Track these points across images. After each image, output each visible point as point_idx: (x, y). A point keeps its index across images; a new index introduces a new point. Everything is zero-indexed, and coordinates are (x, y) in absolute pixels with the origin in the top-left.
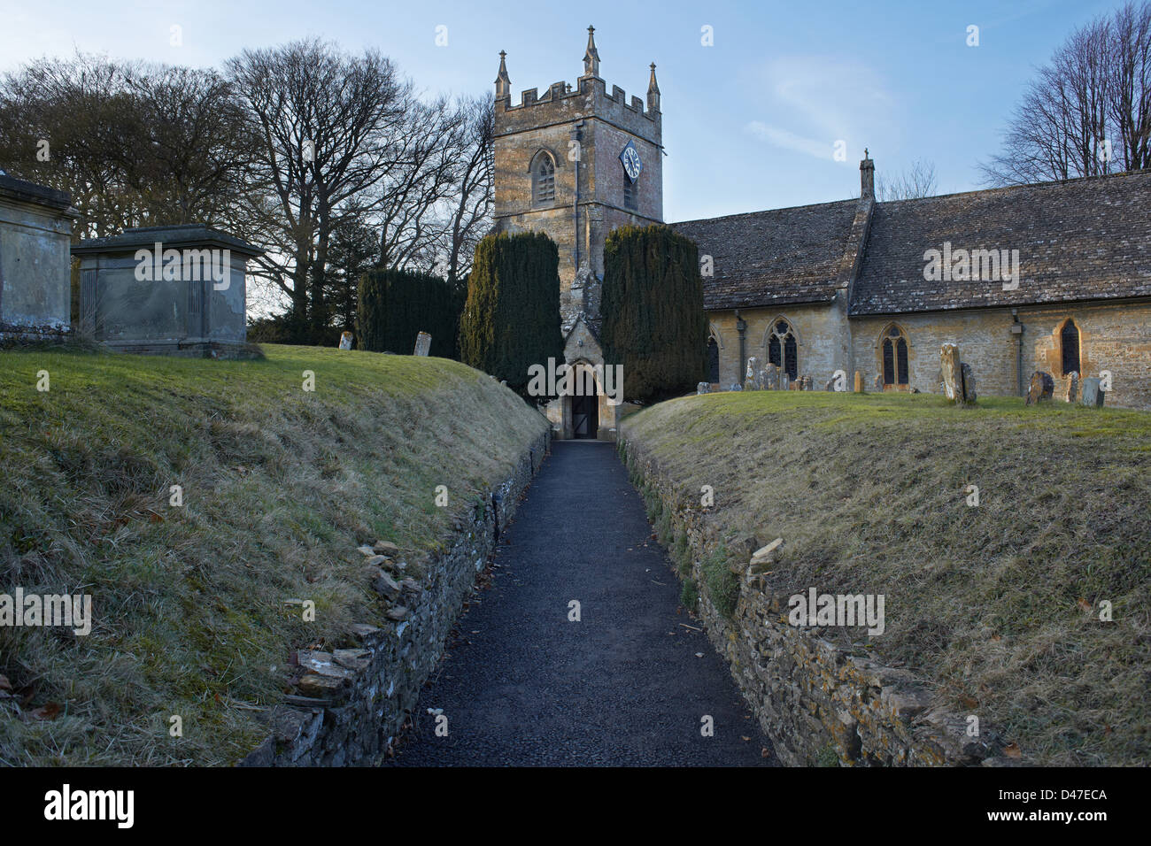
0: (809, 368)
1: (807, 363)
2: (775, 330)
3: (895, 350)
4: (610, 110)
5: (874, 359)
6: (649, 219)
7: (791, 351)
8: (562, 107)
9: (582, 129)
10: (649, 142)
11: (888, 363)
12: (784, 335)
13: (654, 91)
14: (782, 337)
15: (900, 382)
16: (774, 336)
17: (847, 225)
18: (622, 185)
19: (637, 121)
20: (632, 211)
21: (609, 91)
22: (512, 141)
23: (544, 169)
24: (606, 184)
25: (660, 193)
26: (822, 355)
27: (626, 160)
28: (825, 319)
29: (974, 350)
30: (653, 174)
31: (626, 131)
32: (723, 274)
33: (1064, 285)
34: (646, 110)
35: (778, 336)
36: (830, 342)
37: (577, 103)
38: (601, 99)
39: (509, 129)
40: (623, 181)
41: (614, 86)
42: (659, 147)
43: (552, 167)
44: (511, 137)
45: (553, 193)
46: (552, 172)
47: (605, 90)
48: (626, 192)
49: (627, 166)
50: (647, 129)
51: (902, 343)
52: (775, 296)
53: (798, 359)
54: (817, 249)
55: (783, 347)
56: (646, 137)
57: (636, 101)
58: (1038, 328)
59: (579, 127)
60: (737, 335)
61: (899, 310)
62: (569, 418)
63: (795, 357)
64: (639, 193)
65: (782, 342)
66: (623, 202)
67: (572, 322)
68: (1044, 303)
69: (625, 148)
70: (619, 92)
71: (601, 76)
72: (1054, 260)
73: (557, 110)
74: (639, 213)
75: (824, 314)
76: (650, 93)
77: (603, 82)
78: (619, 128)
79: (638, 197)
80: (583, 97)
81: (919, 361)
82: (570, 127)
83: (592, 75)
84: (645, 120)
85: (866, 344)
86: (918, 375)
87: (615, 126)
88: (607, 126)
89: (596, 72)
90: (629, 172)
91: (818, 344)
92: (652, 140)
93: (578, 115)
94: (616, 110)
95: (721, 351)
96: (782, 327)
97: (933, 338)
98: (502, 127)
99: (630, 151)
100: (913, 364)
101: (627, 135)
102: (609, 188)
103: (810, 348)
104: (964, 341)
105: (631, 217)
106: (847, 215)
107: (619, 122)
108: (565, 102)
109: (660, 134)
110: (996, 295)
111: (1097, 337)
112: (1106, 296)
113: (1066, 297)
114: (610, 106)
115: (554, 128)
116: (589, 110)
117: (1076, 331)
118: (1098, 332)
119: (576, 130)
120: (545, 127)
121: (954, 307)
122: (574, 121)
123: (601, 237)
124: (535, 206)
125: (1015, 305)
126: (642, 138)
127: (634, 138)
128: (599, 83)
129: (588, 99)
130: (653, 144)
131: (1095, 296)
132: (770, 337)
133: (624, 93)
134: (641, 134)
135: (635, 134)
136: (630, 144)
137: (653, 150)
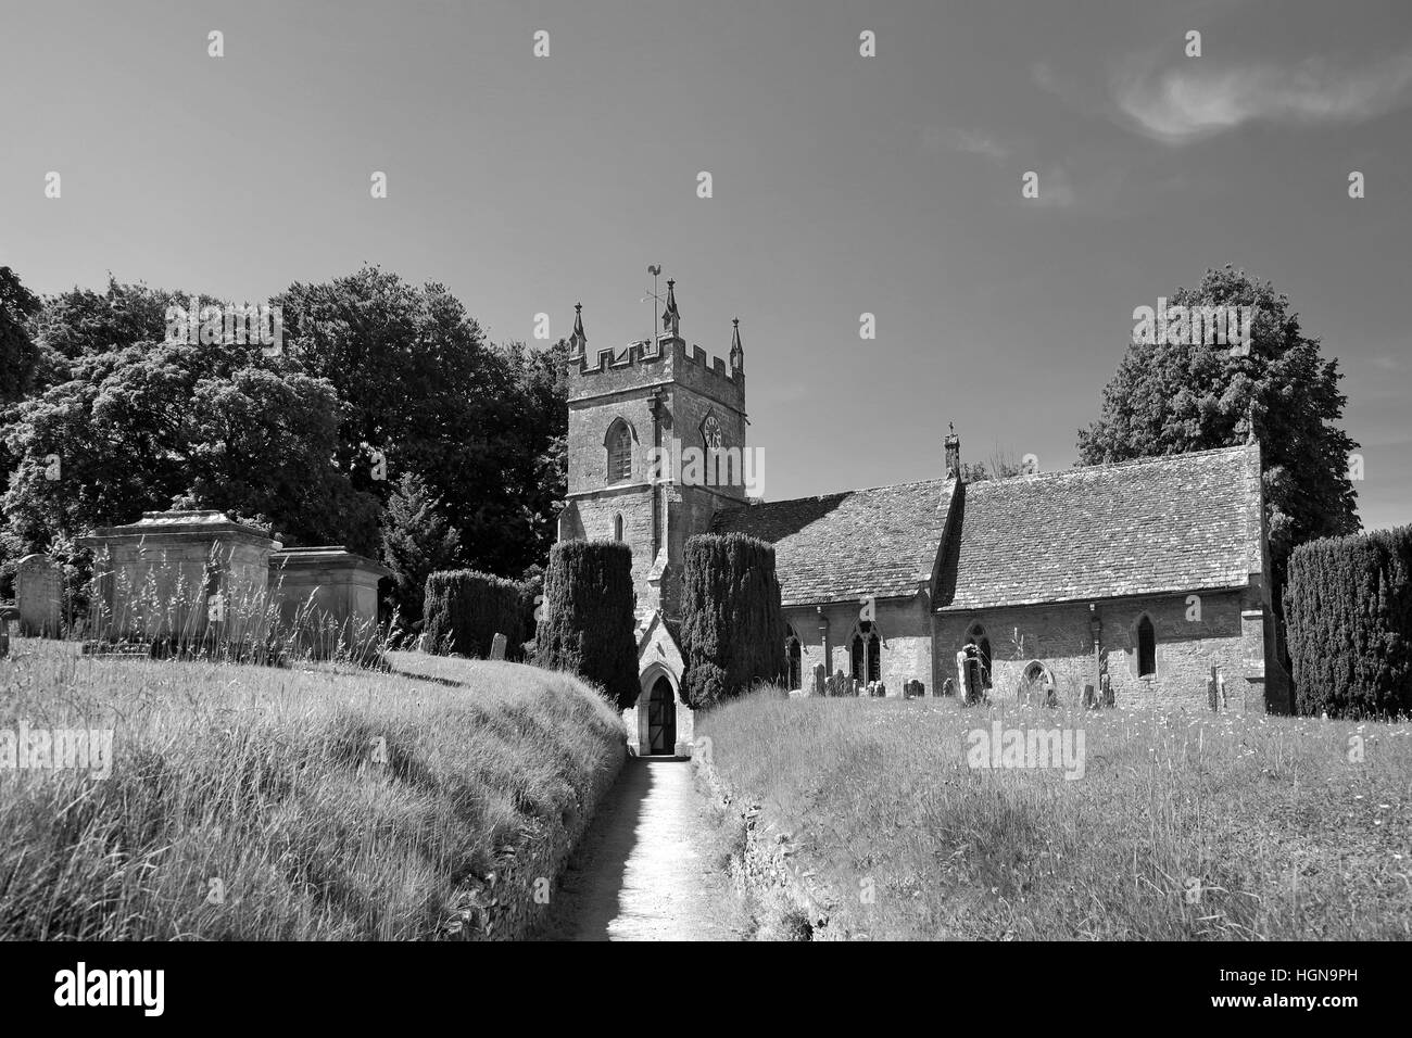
2: (860, 629)
4: (690, 374)
6: (731, 499)
7: (874, 652)
8: (640, 370)
9: (660, 396)
10: (732, 409)
12: (867, 635)
13: (737, 351)
14: (865, 637)
16: (857, 636)
17: (931, 509)
19: (718, 386)
20: (713, 489)
21: (690, 353)
22: (587, 408)
23: (621, 441)
26: (905, 657)
27: (706, 432)
28: (908, 616)
29: (1056, 650)
30: (736, 445)
31: (707, 397)
32: (806, 565)
33: (1139, 577)
34: (729, 374)
35: (862, 636)
36: (913, 642)
37: (656, 367)
38: (681, 363)
39: (584, 394)
41: (695, 346)
42: (742, 415)
44: (587, 403)
45: (629, 470)
46: (629, 445)
47: (685, 352)
49: (707, 438)
50: (729, 395)
51: (985, 643)
52: (858, 591)
53: (881, 661)
55: (865, 648)
56: (728, 403)
57: (719, 363)
58: (1115, 625)
59: (657, 394)
60: (821, 634)
61: (980, 606)
62: (645, 731)
63: (878, 659)
65: (865, 643)
67: (649, 619)
68: (1120, 597)
69: (706, 417)
70: (700, 354)
71: (681, 335)
72: (1130, 551)
73: (634, 374)
74: (721, 493)
75: (907, 611)
76: (733, 353)
77: (683, 342)
80: (660, 361)
82: (647, 393)
83: (671, 336)
84: (727, 384)
85: (950, 644)
86: (1002, 677)
87: (695, 392)
88: (687, 392)
89: (675, 331)
90: (708, 444)
91: (902, 645)
92: (735, 407)
93: (657, 381)
94: (697, 373)
95: (802, 653)
96: (865, 625)
98: (577, 392)
99: (711, 420)
101: (708, 402)
103: (893, 649)
104: (1046, 640)
105: (712, 497)
106: (932, 496)
107: (700, 386)
108: (643, 364)
109: (742, 399)
110: (1075, 588)
111: (1171, 633)
112: (1177, 588)
113: (1141, 591)
114: (690, 368)
115: (631, 394)
116: (668, 374)
117: (1151, 626)
118: (1171, 628)
119: (654, 397)
120: (622, 393)
121: (1035, 601)
122: (652, 387)
123: (680, 521)
124: (610, 484)
125: (1092, 600)
126: (725, 405)
127: (714, 404)
128: (679, 343)
129: (667, 362)
130: (736, 411)
131: (1167, 589)
132: (854, 637)
133: (705, 355)
134: (723, 400)
135: (717, 400)
136: (711, 413)
137: (735, 419)
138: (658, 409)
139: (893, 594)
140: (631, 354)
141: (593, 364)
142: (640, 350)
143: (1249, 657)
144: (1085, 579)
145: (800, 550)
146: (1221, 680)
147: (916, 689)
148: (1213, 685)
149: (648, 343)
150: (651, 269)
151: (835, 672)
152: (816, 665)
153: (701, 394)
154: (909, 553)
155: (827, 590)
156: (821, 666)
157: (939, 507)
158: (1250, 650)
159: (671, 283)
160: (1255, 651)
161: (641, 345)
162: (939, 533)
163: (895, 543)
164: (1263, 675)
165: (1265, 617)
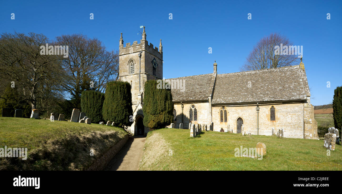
0: (201, 118)
1: (200, 116)
2: (191, 107)
3: (224, 113)
4: (149, 49)
5: (218, 116)
7: (196, 113)
8: (136, 48)
9: (141, 54)
10: (160, 59)
11: (222, 117)
12: (194, 109)
14: (193, 109)
15: (225, 122)
16: (191, 109)
17: (210, 80)
18: (152, 69)
19: (156, 53)
21: (149, 44)
22: (123, 57)
23: (132, 64)
24: (148, 68)
25: (162, 72)
26: (204, 114)
28: (205, 105)
29: (246, 114)
30: (160, 67)
32: (178, 92)
33: (271, 97)
34: (159, 51)
35: (192, 109)
36: (206, 111)
37: (140, 47)
38: (147, 46)
39: (123, 54)
40: (152, 68)
41: (150, 43)
43: (134, 63)
44: (123, 56)
45: (134, 71)
46: (134, 65)
47: (148, 44)
48: (153, 71)
49: (153, 64)
51: (225, 111)
52: (192, 98)
53: (197, 115)
54: (202, 86)
55: (193, 112)
56: (159, 57)
57: (156, 48)
58: (264, 108)
60: (181, 108)
61: (225, 103)
62: (136, 130)
63: (196, 115)
64: (157, 72)
65: (193, 110)
66: (152, 73)
67: (138, 104)
68: (266, 101)
71: (147, 40)
73: (135, 48)
74: (157, 77)
78: (151, 54)
79: (156, 73)
80: (142, 45)
81: (230, 116)
82: (138, 53)
83: (144, 40)
84: (158, 53)
85: (216, 112)
86: (230, 120)
87: (150, 53)
88: (148, 53)
90: (154, 66)
91: (203, 112)
93: (141, 50)
94: (151, 50)
95: (177, 112)
96: (193, 106)
97: (234, 110)
98: (121, 53)
99: (154, 61)
100: (228, 117)
101: (154, 56)
102: (149, 69)
103: (201, 112)
104: (243, 111)
105: (154, 77)
106: (210, 77)
108: (137, 46)
109: (162, 57)
110: (252, 99)
112: (284, 100)
113: (272, 100)
114: (149, 48)
116: (143, 48)
117: (274, 109)
118: (281, 110)
120: (132, 53)
121: (240, 102)
122: (139, 51)
124: (129, 74)
125: (258, 102)
127: (155, 57)
129: (143, 46)
130: (161, 60)
131: (281, 100)
133: (153, 46)
134: (157, 57)
135: (156, 56)
136: (154, 59)
137: (161, 61)
139: (201, 99)
140: (134, 44)
143: (306, 117)
144: (255, 97)
153: (152, 54)
154: (205, 90)
155: (184, 98)
157: (212, 79)
160: (308, 116)
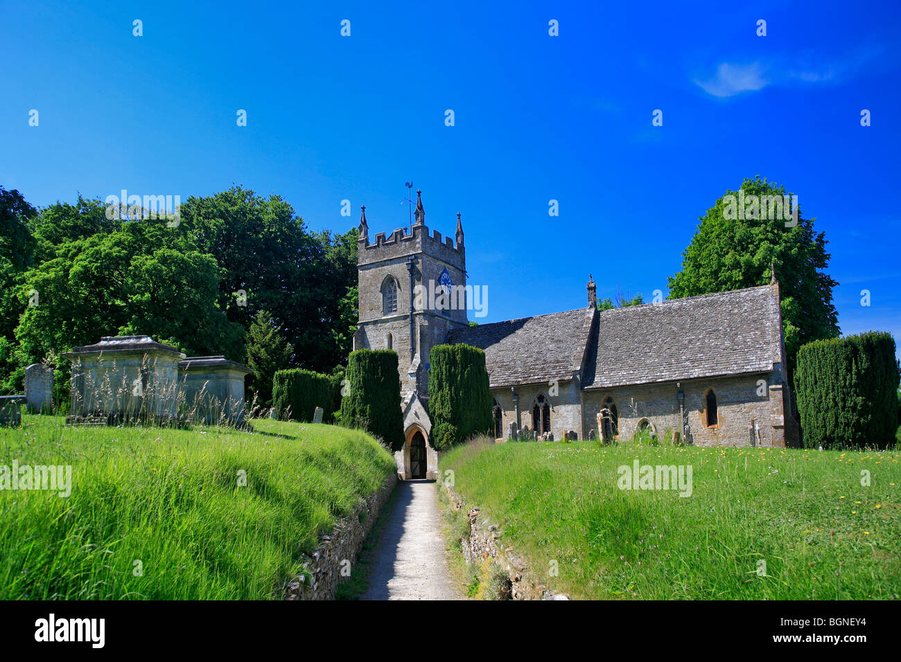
4: (433, 247)
6: (458, 323)
7: (546, 414)
8: (401, 246)
9: (414, 261)
10: (458, 268)
12: (543, 404)
13: (460, 233)
14: (541, 405)
16: (536, 405)
19: (449, 254)
20: (447, 318)
21: (432, 235)
23: (391, 289)
26: (565, 417)
27: (442, 282)
28: (567, 392)
29: (657, 411)
31: (441, 260)
32: (504, 362)
33: (706, 366)
35: (539, 405)
36: (570, 408)
37: (411, 243)
38: (426, 240)
39: (367, 261)
41: (435, 231)
42: (464, 272)
43: (396, 288)
44: (369, 267)
45: (396, 306)
46: (396, 291)
47: (429, 235)
50: (456, 259)
51: (613, 407)
52: (536, 377)
53: (551, 420)
55: (541, 412)
56: (455, 265)
57: (449, 240)
58: (692, 395)
59: (412, 260)
60: (514, 404)
61: (611, 385)
63: (549, 419)
65: (541, 409)
67: (409, 396)
68: (695, 379)
69: (442, 273)
70: (437, 235)
71: (425, 224)
72: (701, 350)
73: (398, 248)
74: (451, 319)
75: (566, 389)
76: (457, 235)
77: (427, 228)
78: (438, 259)
82: (406, 260)
83: (420, 224)
84: (454, 253)
85: (592, 409)
86: (624, 428)
87: (435, 258)
88: (430, 259)
89: (422, 221)
91: (563, 410)
92: (459, 267)
93: (412, 252)
94: (436, 247)
95: (503, 416)
96: (541, 398)
98: (362, 259)
99: (445, 275)
100: (621, 421)
101: (443, 264)
103: (558, 412)
104: (651, 405)
105: (446, 322)
106: (580, 319)
107: (438, 255)
108: (403, 242)
109: (463, 262)
110: (667, 373)
111: (726, 400)
112: (730, 372)
113: (707, 375)
114: (432, 244)
115: (396, 261)
116: (418, 248)
117: (714, 396)
118: (726, 396)
119: (410, 262)
120: (391, 260)
121: (643, 382)
122: (409, 256)
123: (427, 337)
124: (384, 315)
125: (678, 380)
126: (453, 265)
127: (447, 265)
128: (425, 229)
129: (418, 240)
130: (461, 269)
131: (724, 373)
132: (534, 406)
133: (440, 235)
134: (452, 263)
135: (448, 263)
136: (445, 271)
137: (459, 274)
138: (412, 270)
139: (557, 379)
140: (396, 237)
141: (372, 243)
142: (401, 233)
143: (774, 413)
144: (674, 367)
145: (501, 353)
146: (757, 428)
147: (572, 436)
148: (753, 431)
149: (406, 229)
150: (407, 184)
151: (523, 427)
152: (512, 423)
154: (566, 354)
155: (517, 377)
156: (514, 423)
157: (584, 326)
158: (775, 409)
159: (419, 193)
160: (777, 410)
161: (401, 231)
162: (585, 341)
163: (558, 348)
164: (782, 424)
165: (783, 389)
